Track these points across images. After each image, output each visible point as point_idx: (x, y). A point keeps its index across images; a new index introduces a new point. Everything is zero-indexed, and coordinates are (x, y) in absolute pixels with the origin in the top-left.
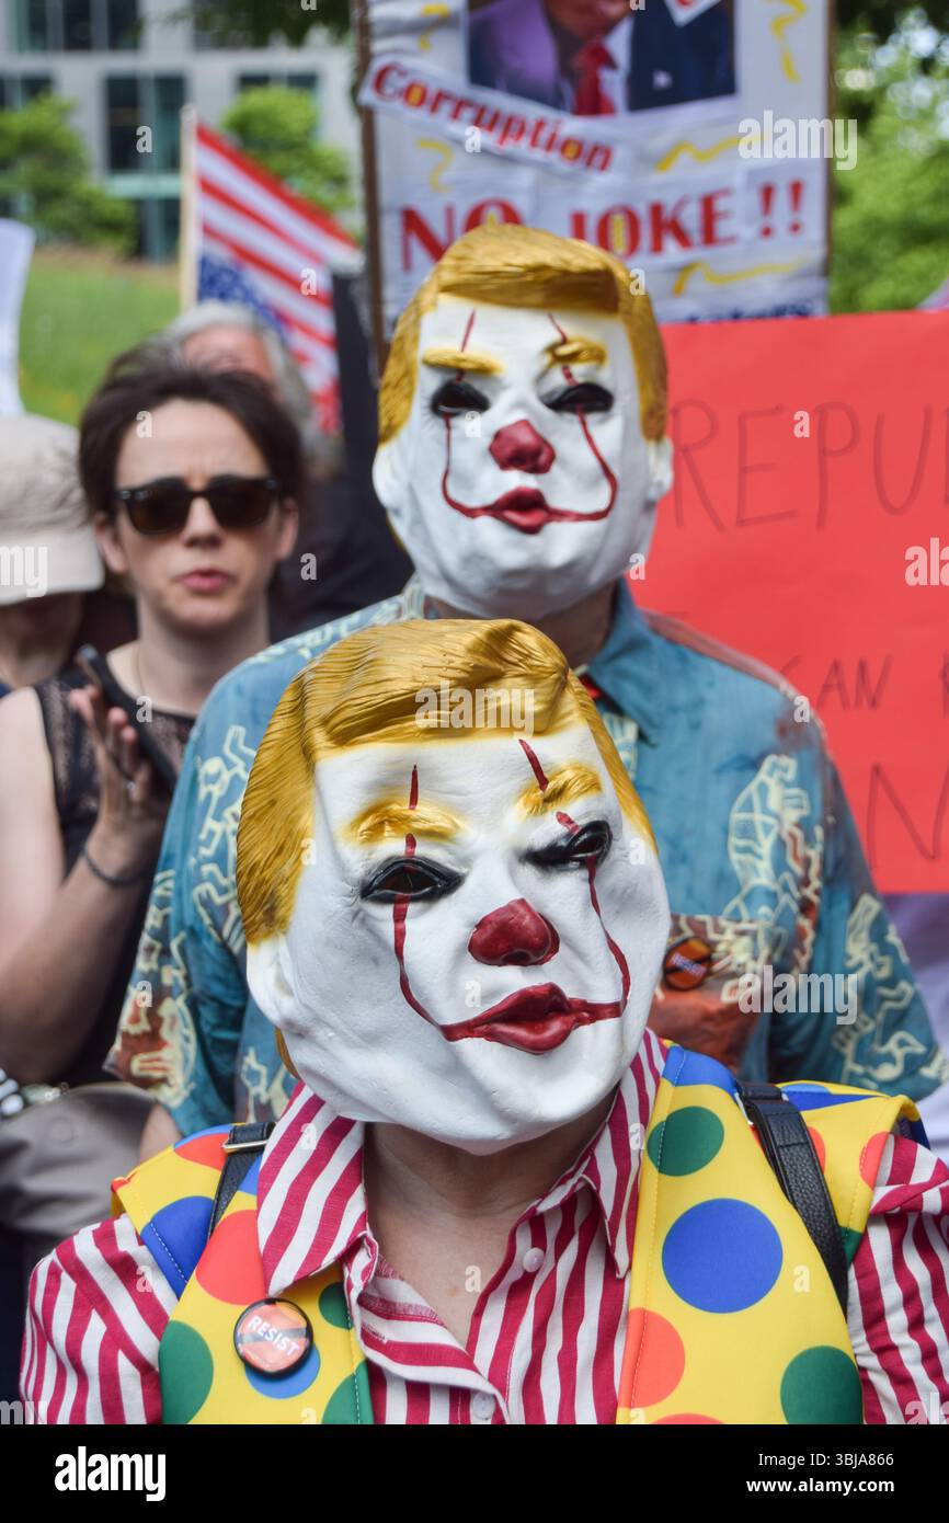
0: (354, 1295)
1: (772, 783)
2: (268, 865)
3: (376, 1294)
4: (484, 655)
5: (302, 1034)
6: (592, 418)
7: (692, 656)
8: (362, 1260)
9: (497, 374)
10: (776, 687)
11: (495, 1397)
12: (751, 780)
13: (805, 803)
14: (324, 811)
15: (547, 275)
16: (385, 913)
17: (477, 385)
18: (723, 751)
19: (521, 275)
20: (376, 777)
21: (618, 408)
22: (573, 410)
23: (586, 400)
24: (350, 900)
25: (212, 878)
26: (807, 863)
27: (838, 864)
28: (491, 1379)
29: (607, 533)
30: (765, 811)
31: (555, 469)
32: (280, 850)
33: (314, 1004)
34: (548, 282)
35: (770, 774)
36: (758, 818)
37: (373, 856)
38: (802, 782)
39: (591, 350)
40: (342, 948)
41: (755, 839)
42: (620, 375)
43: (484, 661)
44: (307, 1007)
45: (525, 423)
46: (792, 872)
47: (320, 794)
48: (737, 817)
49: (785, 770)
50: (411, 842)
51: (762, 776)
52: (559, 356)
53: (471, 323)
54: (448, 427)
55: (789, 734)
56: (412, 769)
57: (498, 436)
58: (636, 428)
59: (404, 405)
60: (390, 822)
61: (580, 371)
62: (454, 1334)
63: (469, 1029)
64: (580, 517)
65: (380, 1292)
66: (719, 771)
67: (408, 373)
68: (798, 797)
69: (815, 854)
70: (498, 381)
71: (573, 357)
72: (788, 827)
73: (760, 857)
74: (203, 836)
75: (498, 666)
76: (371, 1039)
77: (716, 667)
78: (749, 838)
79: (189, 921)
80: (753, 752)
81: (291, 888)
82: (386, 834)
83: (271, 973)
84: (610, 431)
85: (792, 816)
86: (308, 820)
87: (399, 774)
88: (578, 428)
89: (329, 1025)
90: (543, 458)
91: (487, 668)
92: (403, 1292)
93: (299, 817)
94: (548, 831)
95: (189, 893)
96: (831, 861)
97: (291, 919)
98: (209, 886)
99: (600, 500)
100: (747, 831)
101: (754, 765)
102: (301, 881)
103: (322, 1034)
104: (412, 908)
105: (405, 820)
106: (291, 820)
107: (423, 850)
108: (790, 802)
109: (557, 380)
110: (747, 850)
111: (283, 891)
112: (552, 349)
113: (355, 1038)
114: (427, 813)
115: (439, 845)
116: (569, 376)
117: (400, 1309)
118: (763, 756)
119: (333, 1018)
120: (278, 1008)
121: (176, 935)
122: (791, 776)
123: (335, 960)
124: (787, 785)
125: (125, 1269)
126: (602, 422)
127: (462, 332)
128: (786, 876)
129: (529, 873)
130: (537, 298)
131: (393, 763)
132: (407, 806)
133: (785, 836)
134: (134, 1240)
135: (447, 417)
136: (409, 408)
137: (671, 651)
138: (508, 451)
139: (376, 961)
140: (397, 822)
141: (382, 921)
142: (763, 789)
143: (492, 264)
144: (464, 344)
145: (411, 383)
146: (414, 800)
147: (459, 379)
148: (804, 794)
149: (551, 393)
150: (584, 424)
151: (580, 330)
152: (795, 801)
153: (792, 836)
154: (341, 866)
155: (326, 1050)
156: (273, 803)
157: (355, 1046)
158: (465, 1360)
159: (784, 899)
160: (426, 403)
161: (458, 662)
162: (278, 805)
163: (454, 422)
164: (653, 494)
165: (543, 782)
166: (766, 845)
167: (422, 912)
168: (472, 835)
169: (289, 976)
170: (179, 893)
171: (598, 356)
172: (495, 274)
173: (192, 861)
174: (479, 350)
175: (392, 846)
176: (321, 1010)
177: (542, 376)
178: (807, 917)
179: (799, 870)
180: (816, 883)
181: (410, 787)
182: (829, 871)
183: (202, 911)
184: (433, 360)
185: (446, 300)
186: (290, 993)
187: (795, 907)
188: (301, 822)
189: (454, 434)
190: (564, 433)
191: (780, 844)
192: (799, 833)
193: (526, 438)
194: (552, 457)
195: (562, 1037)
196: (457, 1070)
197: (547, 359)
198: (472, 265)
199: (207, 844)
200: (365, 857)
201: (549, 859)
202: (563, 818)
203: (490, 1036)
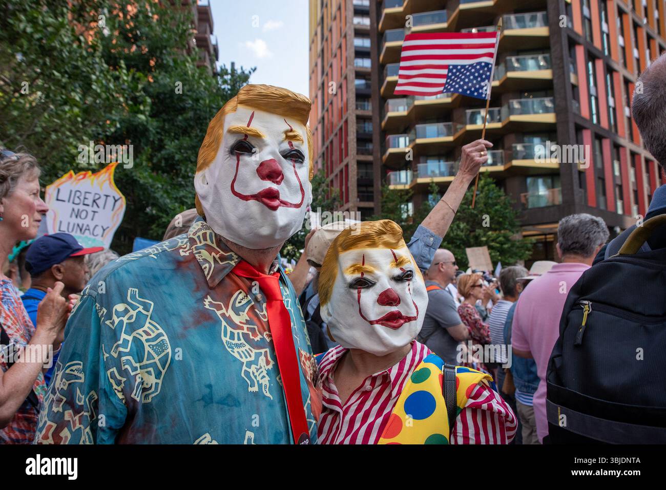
2: (326, 284)
4: (381, 227)
5: (333, 326)
9: (263, 138)
14: (340, 267)
16: (356, 291)
17: (254, 142)
20: (355, 258)
21: (305, 163)
22: (291, 160)
23: (296, 157)
24: (347, 288)
29: (299, 213)
31: (283, 183)
32: (329, 280)
33: (337, 318)
37: (353, 277)
40: (344, 302)
43: (382, 229)
44: (335, 318)
45: (273, 161)
50: (362, 274)
52: (288, 136)
53: (252, 117)
56: (362, 256)
59: (213, 153)
60: (357, 269)
61: (295, 144)
63: (377, 322)
64: (292, 206)
67: (217, 139)
70: (263, 142)
71: (294, 138)
75: (385, 231)
76: (350, 327)
81: (332, 288)
82: (356, 272)
86: (337, 270)
87: (360, 257)
88: (292, 167)
89: (341, 324)
90: (279, 178)
94: (397, 272)
97: (331, 297)
102: (334, 286)
103: (339, 326)
104: (362, 290)
105: (361, 268)
106: (332, 271)
107: (365, 276)
111: (329, 289)
113: (347, 326)
114: (367, 267)
115: (370, 275)
116: (291, 145)
119: (341, 321)
120: (328, 320)
123: (342, 305)
126: (300, 167)
127: (248, 119)
129: (393, 282)
131: (359, 254)
135: (238, 155)
138: (265, 171)
139: (353, 305)
140: (359, 269)
141: (354, 294)
144: (249, 124)
145: (218, 143)
146: (363, 264)
147: (245, 139)
149: (284, 151)
154: (344, 279)
157: (347, 328)
160: (228, 150)
161: (375, 228)
162: (329, 269)
163: (241, 157)
165: (396, 260)
167: (365, 292)
168: (378, 272)
169: (331, 311)
175: (358, 275)
176: (339, 319)
177: (281, 143)
181: (362, 261)
184: (233, 130)
185: (241, 107)
186: (331, 315)
188: (335, 271)
194: (283, 178)
195: (401, 325)
196: (374, 334)
200: (350, 277)
201: (398, 279)
202: (402, 269)
203: (382, 324)
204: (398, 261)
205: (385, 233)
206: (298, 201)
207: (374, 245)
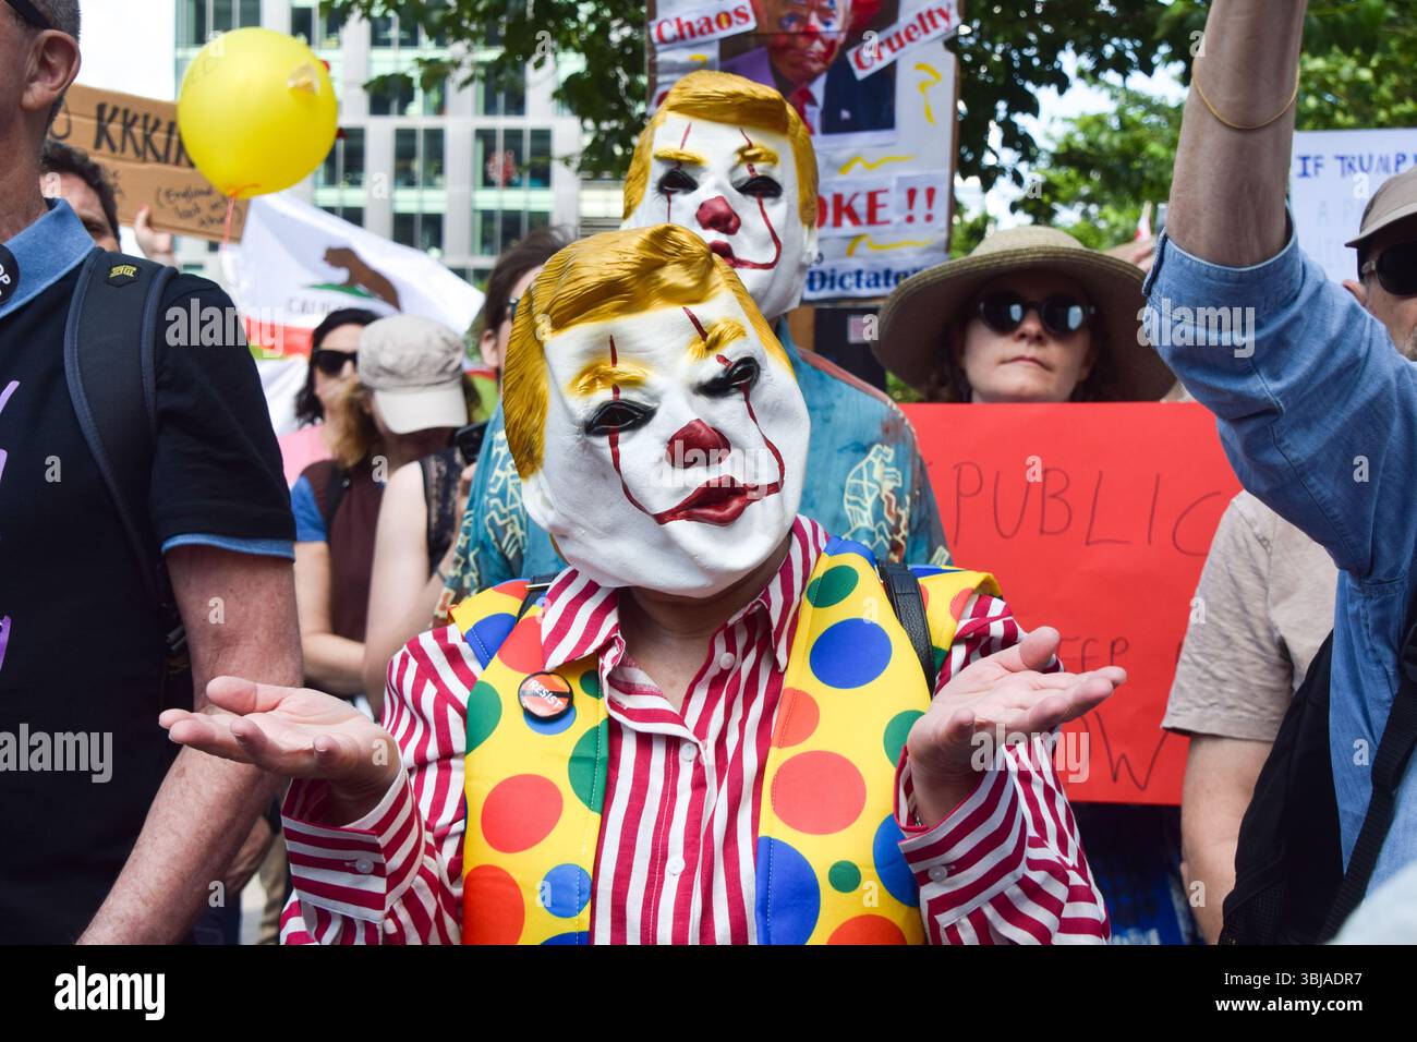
0: (605, 674)
1: (877, 462)
2: (524, 421)
3: (622, 679)
4: (649, 250)
5: (564, 537)
6: (766, 201)
7: (828, 377)
8: (613, 652)
9: (703, 165)
10: (886, 403)
11: (697, 745)
12: (864, 458)
13: (900, 479)
14: (553, 377)
15: (742, 100)
16: (604, 441)
17: (690, 172)
18: (844, 439)
19: (724, 99)
20: (586, 347)
21: (783, 197)
22: (754, 195)
23: (762, 188)
24: (580, 436)
25: (496, 507)
26: (898, 518)
27: (920, 522)
28: (696, 733)
29: (773, 279)
30: (871, 479)
31: (740, 232)
32: (530, 410)
33: (568, 512)
34: (741, 105)
35: (876, 456)
36: (865, 483)
37: (591, 403)
38: (897, 464)
39: (768, 154)
40: (580, 471)
41: (863, 498)
42: (785, 173)
43: (649, 255)
44: (563, 515)
45: (721, 199)
46: (886, 521)
47: (550, 367)
48: (851, 481)
49: (887, 456)
50: (616, 391)
51: (870, 457)
52: (746, 157)
53: (688, 131)
54: (669, 201)
55: (891, 432)
56: (609, 339)
57: (702, 206)
58: (796, 213)
59: (640, 191)
60: (601, 379)
61: (759, 167)
62: (673, 704)
63: (673, 514)
64: (755, 266)
65: (625, 678)
66: (840, 451)
67: (644, 169)
68: (895, 473)
69: (904, 513)
70: (701, 168)
71: (756, 158)
72: (885, 492)
73: (865, 509)
74: (492, 480)
75: (660, 257)
76: (611, 531)
77: (844, 385)
78: (859, 496)
79: (481, 538)
80: (866, 442)
81: (541, 433)
82: (598, 387)
83: (538, 495)
84: (778, 211)
85: (888, 485)
86: (545, 386)
87: (602, 342)
88: (757, 207)
89: (582, 526)
90: (732, 224)
91: (652, 260)
92: (640, 677)
93: (539, 384)
94: (711, 369)
95: (482, 519)
96: (915, 520)
97: (543, 456)
98: (493, 513)
99: (770, 257)
100: (857, 491)
101: (865, 449)
102: (546, 429)
103: (578, 532)
104: (621, 436)
105: (610, 375)
106: (534, 387)
107: (623, 395)
108: (887, 476)
109: (744, 173)
110: (856, 503)
111: (536, 437)
112: (741, 151)
113: (600, 532)
114: (625, 368)
115: (636, 389)
116: (752, 170)
117: (637, 688)
118: (871, 445)
119: (582, 520)
120: (546, 519)
121: (473, 550)
122: (889, 460)
123: (577, 479)
124: (886, 465)
125: (453, 655)
126: (773, 204)
127: (682, 137)
128: (882, 523)
129: (702, 401)
130: (732, 116)
131: (596, 336)
132: (610, 365)
133: (883, 497)
134: (460, 640)
135: (668, 194)
136: (643, 193)
137: (813, 373)
138: (709, 216)
139: (604, 476)
140: (604, 377)
141: (602, 448)
142: (870, 465)
143: (704, 91)
144: (683, 144)
145: (646, 175)
146: (614, 361)
147: (678, 168)
148: (899, 473)
149: (740, 181)
150: (761, 204)
151: (762, 142)
152: (893, 476)
153: (887, 497)
154: (570, 414)
155: (580, 542)
156: (522, 378)
157: (600, 537)
158: (679, 719)
159: (880, 538)
160: (655, 185)
161: (630, 258)
162: (526, 377)
163: (673, 197)
164: (805, 259)
165: (704, 335)
166: (869, 502)
167: (628, 438)
168: (655, 379)
169: (549, 496)
170: (476, 522)
171: (773, 160)
172: (706, 98)
173: (486, 498)
174: (692, 149)
175: (604, 395)
176: (574, 515)
177: (734, 169)
178: (895, 554)
179: (892, 522)
180: (904, 532)
181: (610, 353)
182: (914, 526)
183: (490, 531)
184: (660, 155)
185: (673, 115)
186: (552, 507)
187: (887, 545)
188: (541, 387)
189: (673, 205)
190: (747, 208)
191: (879, 501)
192: (893, 497)
193: (721, 208)
194: (738, 224)
195: (741, 511)
196: (669, 545)
197: (738, 157)
198: (690, 92)
199: (494, 485)
200: (586, 404)
201: (714, 389)
202: (722, 359)
203: (689, 517)
204: (707, 338)
205: (662, 265)
206: (770, 258)
207: (633, 304)
